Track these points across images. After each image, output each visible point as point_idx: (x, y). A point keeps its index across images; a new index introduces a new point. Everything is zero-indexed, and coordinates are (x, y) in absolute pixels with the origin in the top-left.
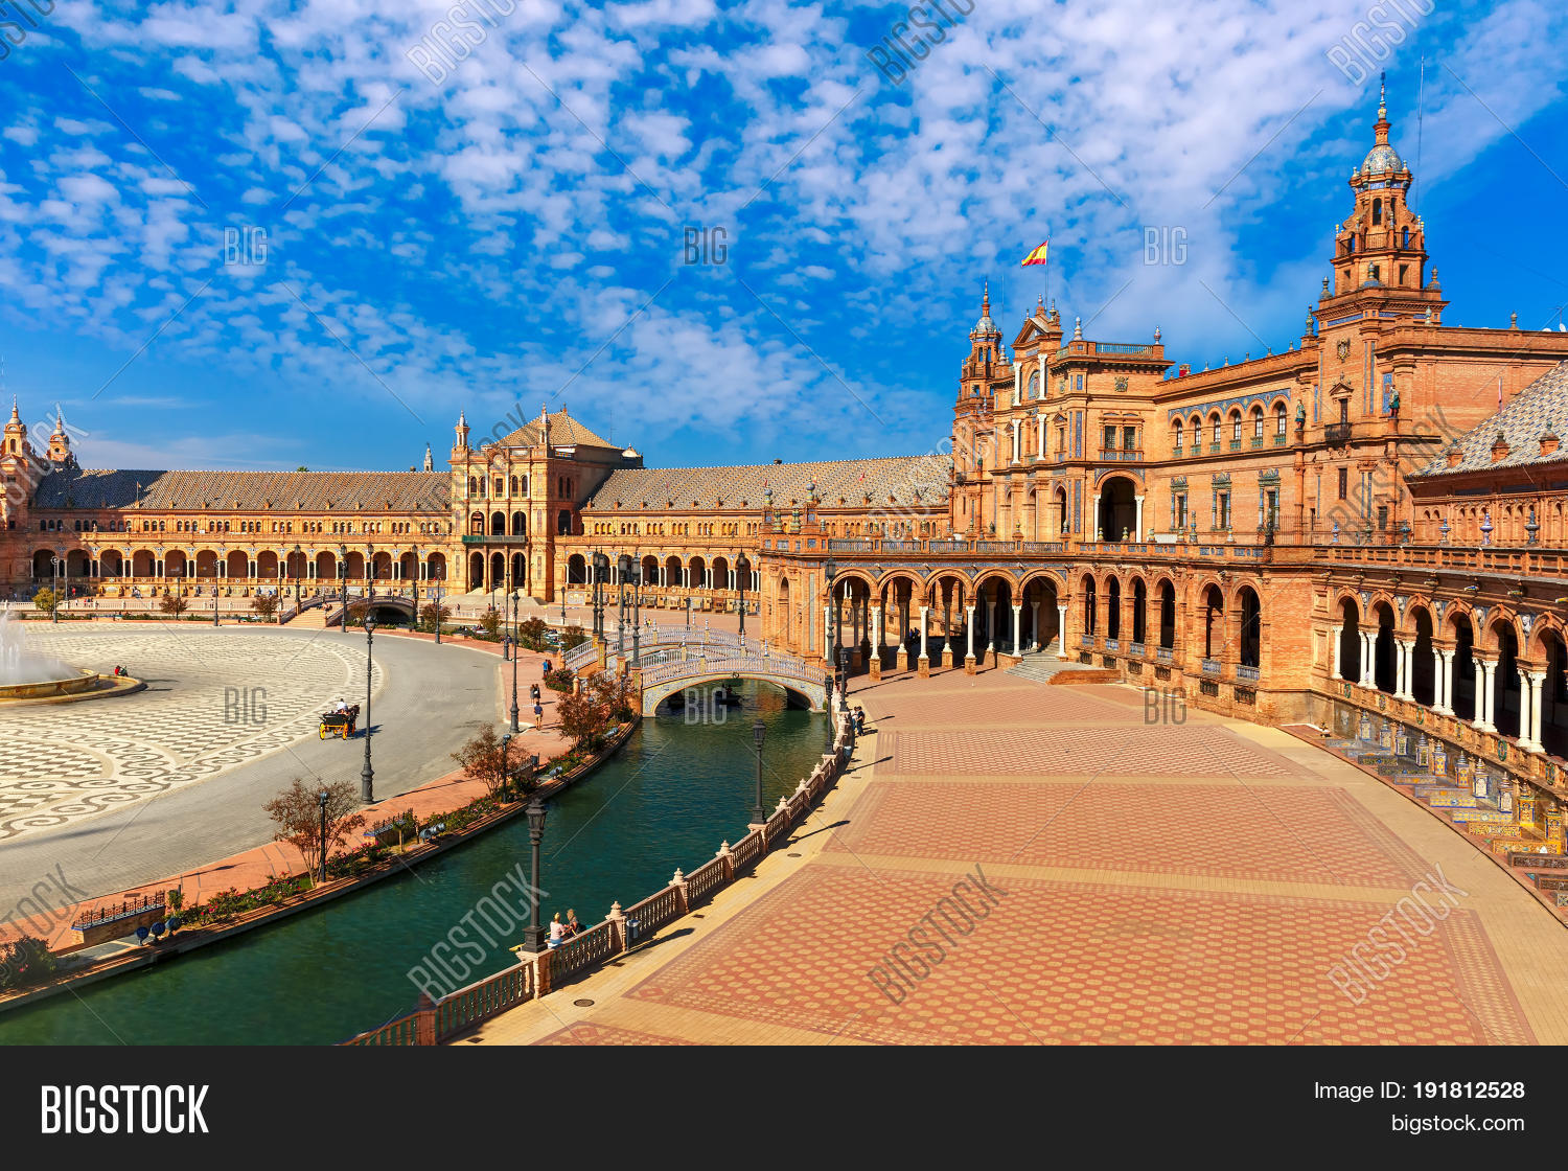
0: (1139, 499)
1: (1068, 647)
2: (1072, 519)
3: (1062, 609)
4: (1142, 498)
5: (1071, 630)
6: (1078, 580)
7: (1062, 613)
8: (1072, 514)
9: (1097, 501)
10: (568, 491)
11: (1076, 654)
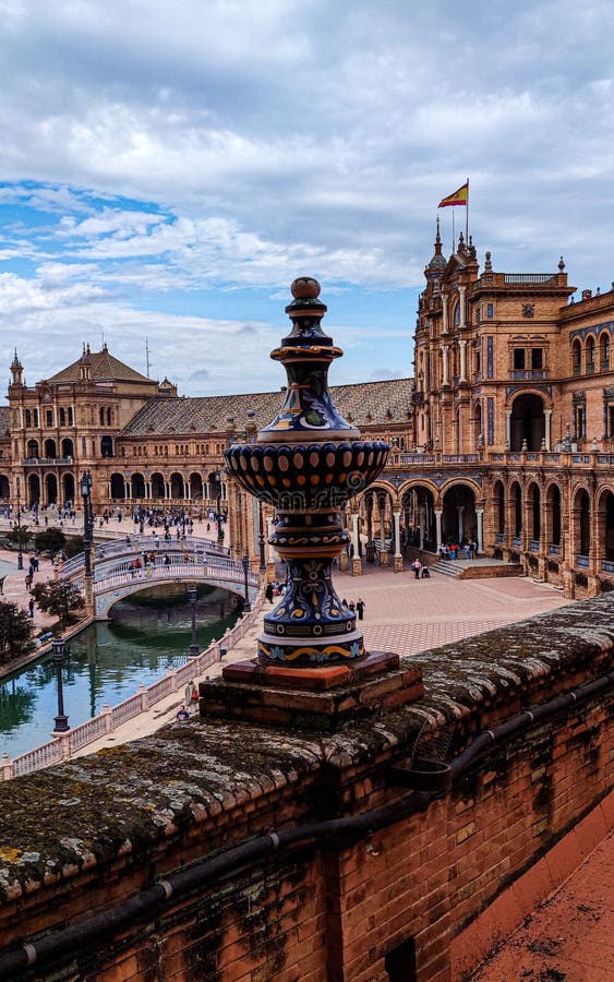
0: (548, 412)
1: (486, 545)
2: (486, 432)
3: (479, 512)
4: (550, 411)
5: (487, 531)
6: (492, 486)
7: (479, 515)
8: (486, 428)
9: (508, 416)
10: (109, 419)
11: (492, 551)
